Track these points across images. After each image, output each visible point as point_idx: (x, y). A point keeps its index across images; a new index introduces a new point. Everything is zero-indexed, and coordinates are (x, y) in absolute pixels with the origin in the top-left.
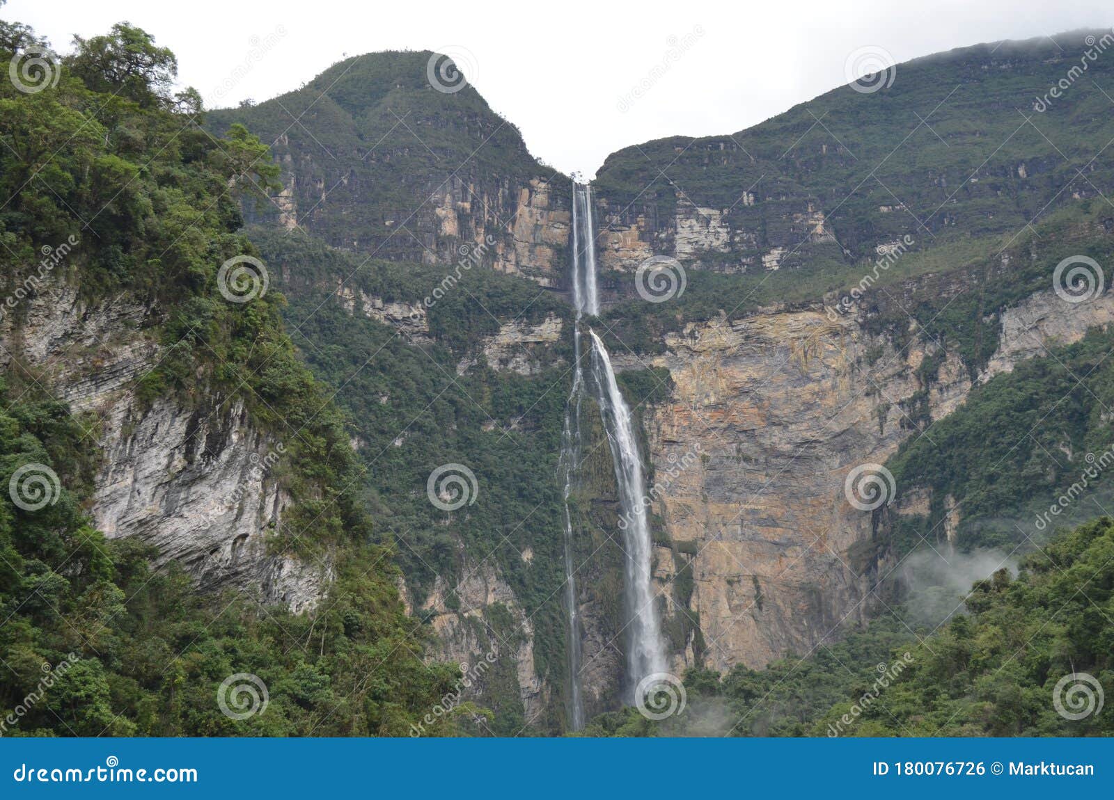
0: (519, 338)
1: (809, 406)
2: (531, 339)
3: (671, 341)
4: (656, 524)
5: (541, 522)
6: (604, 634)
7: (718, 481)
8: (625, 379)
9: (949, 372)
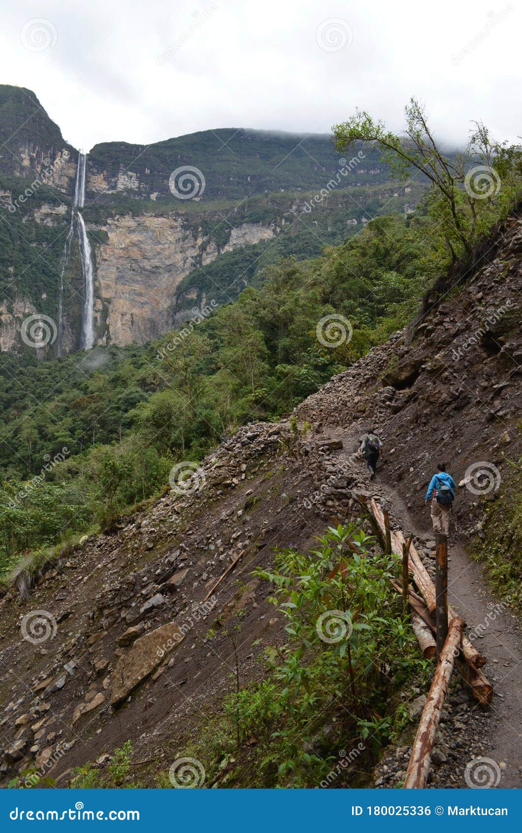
0: (49, 211)
1: (159, 253)
2: (54, 212)
3: (109, 221)
4: (96, 290)
5: (51, 284)
6: (72, 329)
7: (122, 277)
8: (89, 234)
9: (210, 248)
